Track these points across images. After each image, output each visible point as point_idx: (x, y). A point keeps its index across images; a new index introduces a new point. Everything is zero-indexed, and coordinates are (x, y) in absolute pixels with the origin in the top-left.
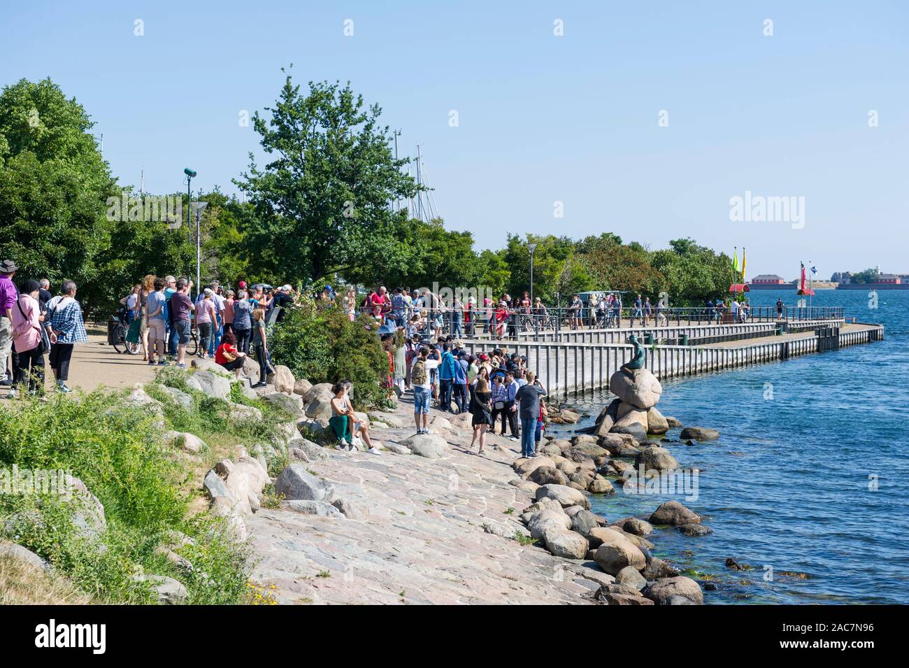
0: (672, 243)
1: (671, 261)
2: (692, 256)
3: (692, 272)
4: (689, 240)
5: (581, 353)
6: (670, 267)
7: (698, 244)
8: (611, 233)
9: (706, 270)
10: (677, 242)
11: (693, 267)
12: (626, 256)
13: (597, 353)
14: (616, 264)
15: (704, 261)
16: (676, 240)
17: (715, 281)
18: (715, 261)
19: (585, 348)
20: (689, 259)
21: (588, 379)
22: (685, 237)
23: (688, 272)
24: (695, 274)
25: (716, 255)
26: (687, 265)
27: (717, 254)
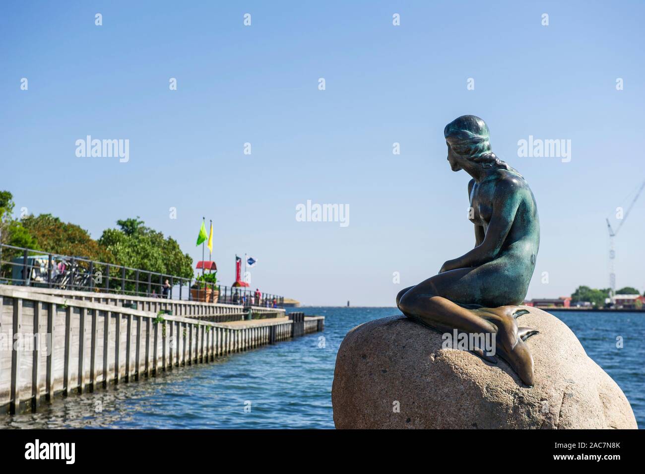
0: (120, 223)
1: (119, 241)
2: (141, 237)
3: (142, 253)
4: (138, 220)
5: (46, 318)
6: (119, 246)
7: (146, 225)
8: (50, 215)
9: (156, 252)
10: (125, 222)
11: (143, 248)
12: (70, 232)
13: (75, 318)
14: (60, 240)
15: (153, 243)
16: (124, 219)
17: (165, 264)
18: (165, 244)
19: (54, 307)
20: (138, 240)
21: (57, 372)
22: (132, 218)
23: (138, 253)
24: (146, 256)
25: (164, 238)
26: (136, 246)
27: (166, 237)
